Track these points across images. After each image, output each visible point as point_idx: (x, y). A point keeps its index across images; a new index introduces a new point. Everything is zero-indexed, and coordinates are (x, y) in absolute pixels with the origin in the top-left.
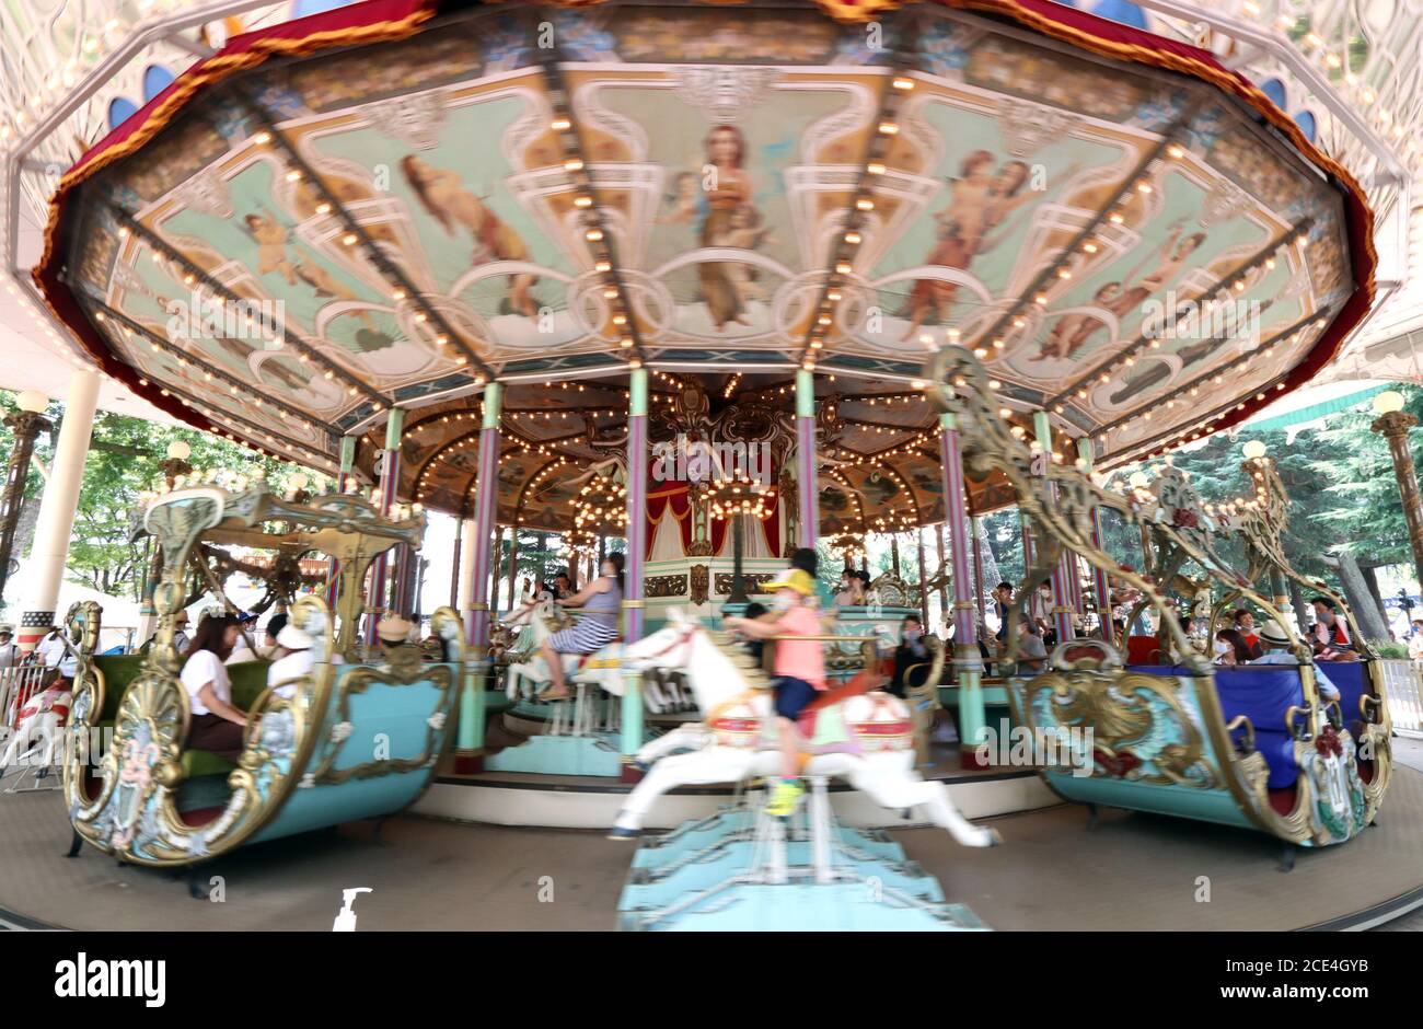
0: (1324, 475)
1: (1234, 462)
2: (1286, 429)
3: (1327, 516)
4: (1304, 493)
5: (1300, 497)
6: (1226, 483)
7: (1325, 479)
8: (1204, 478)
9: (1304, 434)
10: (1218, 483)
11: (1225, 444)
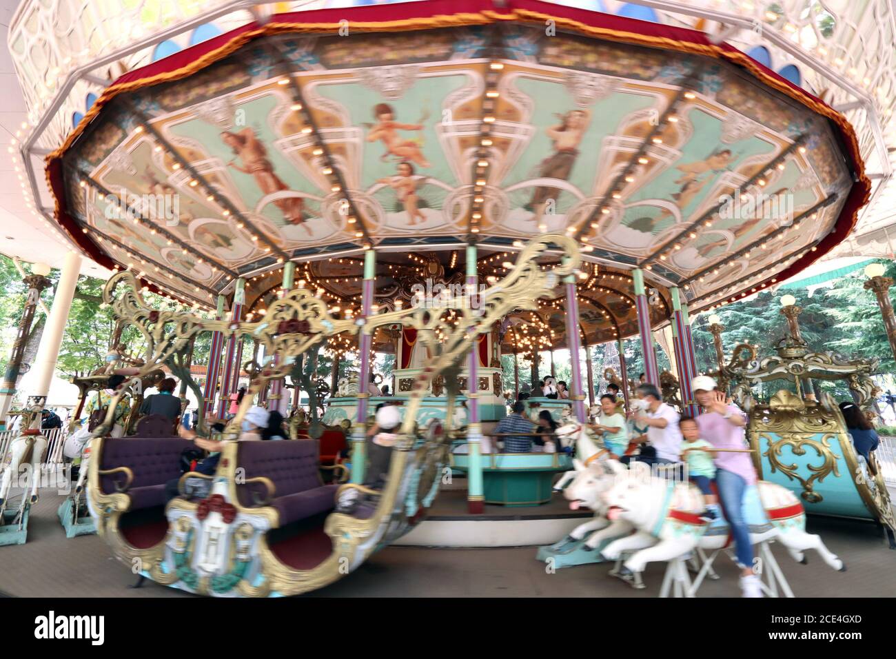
0: (832, 317)
1: (774, 309)
2: (808, 288)
3: (836, 343)
4: (820, 328)
5: (818, 331)
6: (769, 322)
7: (833, 320)
8: (755, 319)
9: (818, 291)
10: (764, 322)
11: (769, 297)
